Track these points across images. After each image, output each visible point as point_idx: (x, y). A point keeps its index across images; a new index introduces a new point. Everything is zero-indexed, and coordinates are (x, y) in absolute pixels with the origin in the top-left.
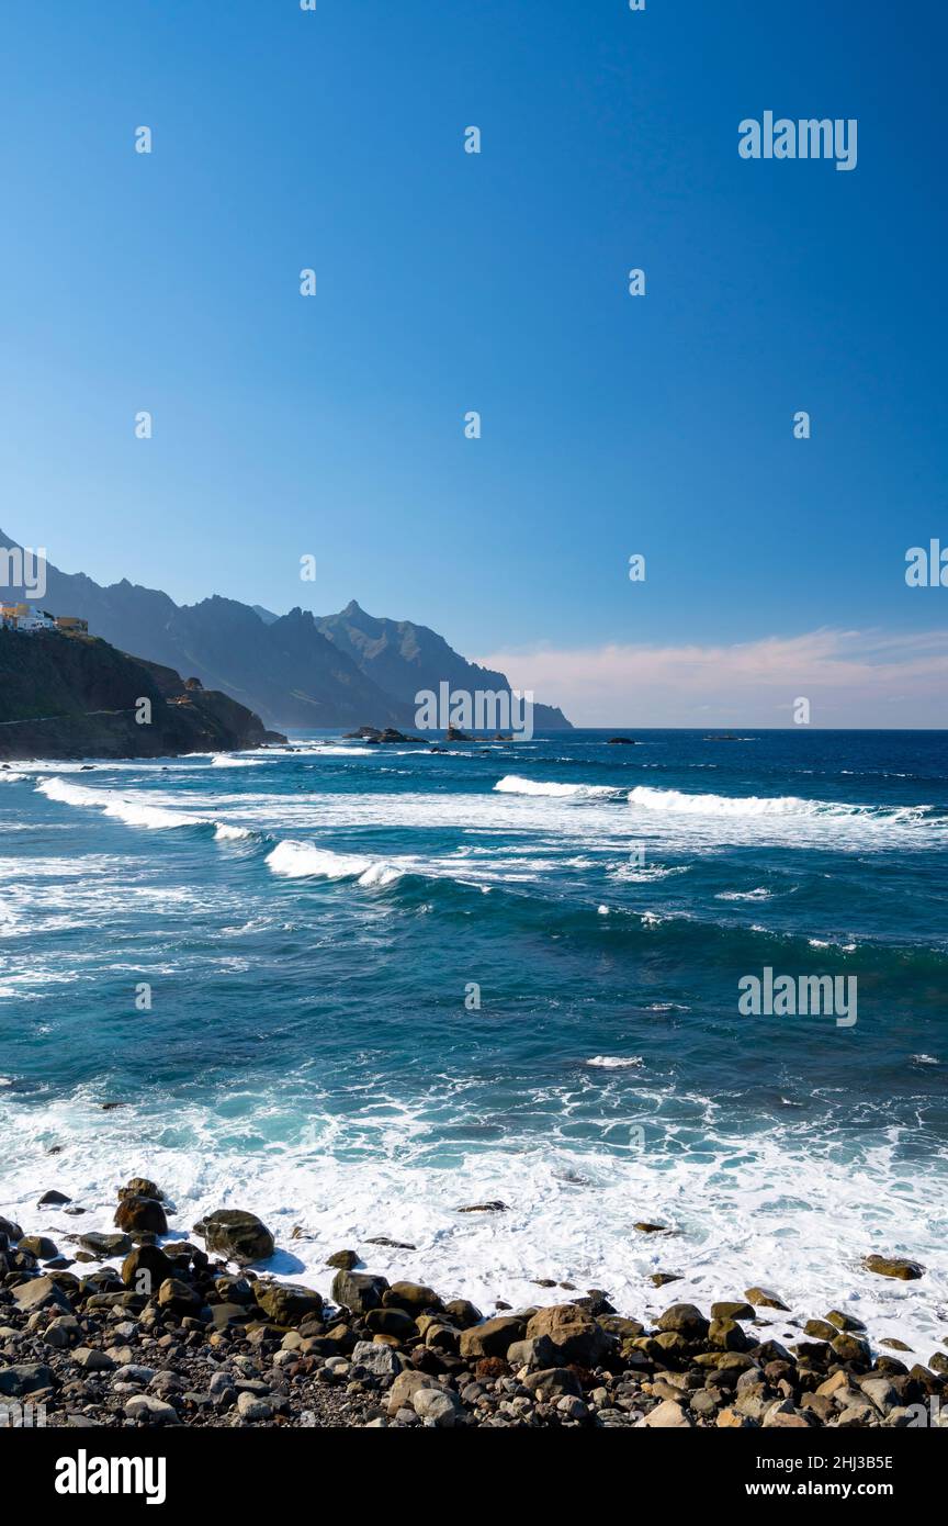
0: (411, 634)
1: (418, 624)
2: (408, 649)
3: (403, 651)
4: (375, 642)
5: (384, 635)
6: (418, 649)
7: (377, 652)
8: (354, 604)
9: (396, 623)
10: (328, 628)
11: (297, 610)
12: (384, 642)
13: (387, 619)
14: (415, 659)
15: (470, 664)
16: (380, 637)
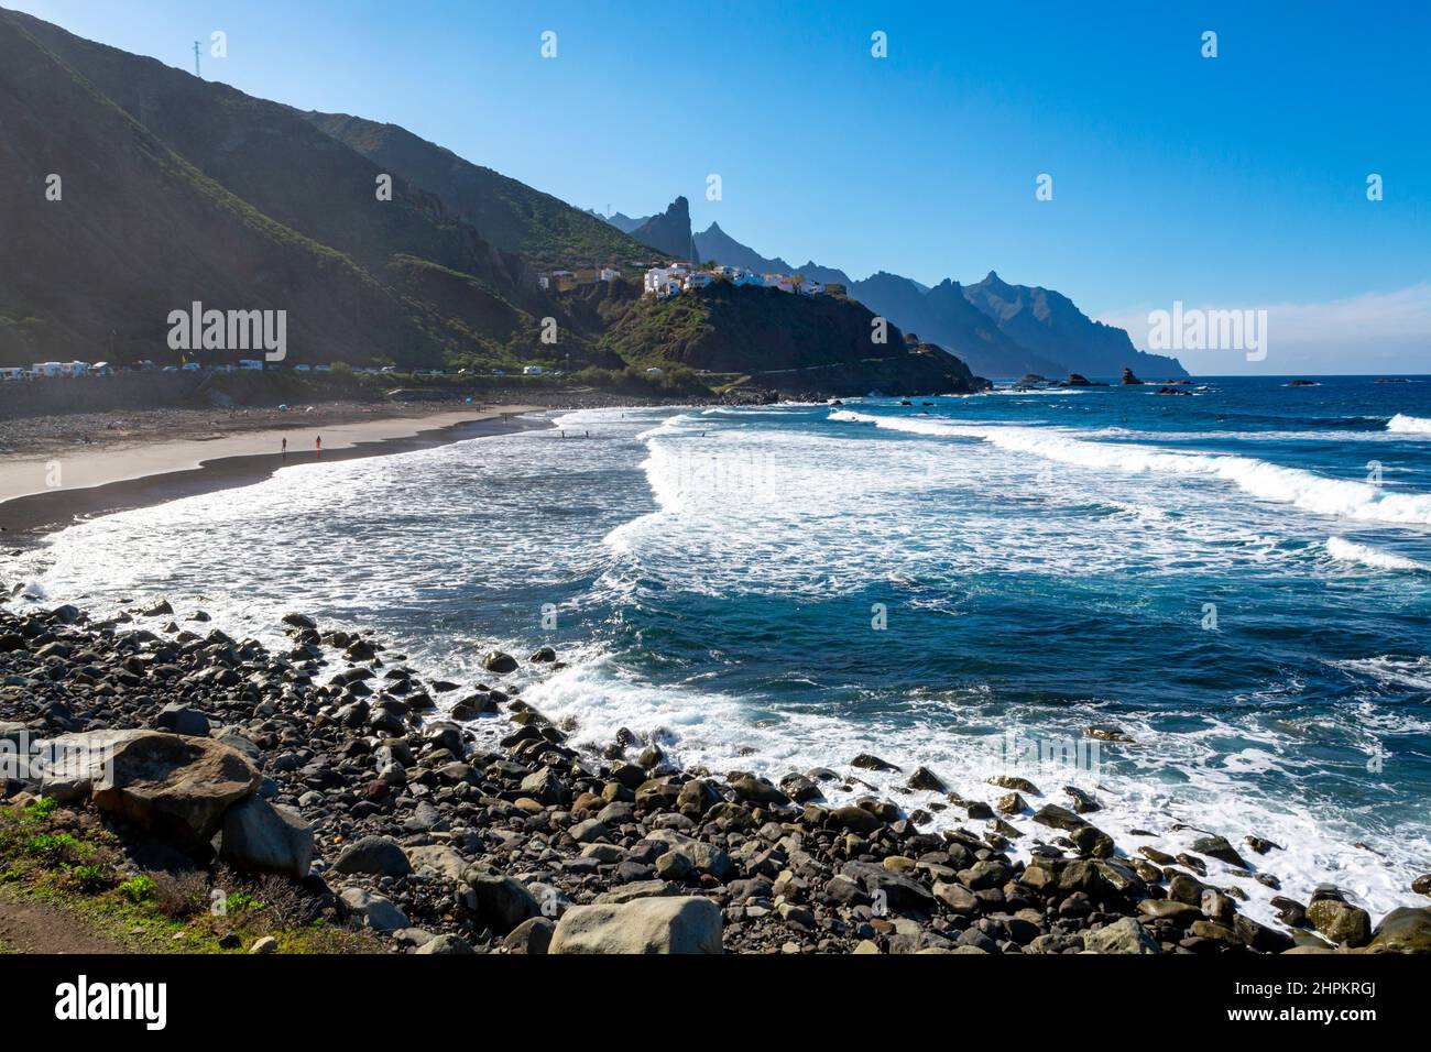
0: (1043, 298)
1: (1048, 289)
2: (1040, 311)
3: (1035, 312)
4: (1011, 306)
5: (1019, 299)
6: (1049, 311)
7: (1013, 314)
8: (993, 274)
9: (1030, 289)
10: (972, 296)
11: (947, 281)
12: (1019, 305)
13: (1021, 286)
14: (1046, 319)
15: (1094, 322)
16: (1014, 302)
